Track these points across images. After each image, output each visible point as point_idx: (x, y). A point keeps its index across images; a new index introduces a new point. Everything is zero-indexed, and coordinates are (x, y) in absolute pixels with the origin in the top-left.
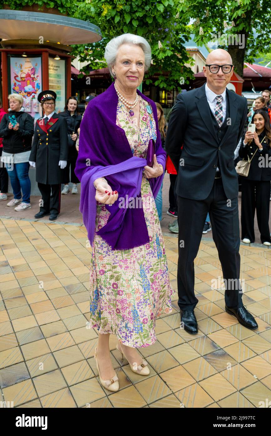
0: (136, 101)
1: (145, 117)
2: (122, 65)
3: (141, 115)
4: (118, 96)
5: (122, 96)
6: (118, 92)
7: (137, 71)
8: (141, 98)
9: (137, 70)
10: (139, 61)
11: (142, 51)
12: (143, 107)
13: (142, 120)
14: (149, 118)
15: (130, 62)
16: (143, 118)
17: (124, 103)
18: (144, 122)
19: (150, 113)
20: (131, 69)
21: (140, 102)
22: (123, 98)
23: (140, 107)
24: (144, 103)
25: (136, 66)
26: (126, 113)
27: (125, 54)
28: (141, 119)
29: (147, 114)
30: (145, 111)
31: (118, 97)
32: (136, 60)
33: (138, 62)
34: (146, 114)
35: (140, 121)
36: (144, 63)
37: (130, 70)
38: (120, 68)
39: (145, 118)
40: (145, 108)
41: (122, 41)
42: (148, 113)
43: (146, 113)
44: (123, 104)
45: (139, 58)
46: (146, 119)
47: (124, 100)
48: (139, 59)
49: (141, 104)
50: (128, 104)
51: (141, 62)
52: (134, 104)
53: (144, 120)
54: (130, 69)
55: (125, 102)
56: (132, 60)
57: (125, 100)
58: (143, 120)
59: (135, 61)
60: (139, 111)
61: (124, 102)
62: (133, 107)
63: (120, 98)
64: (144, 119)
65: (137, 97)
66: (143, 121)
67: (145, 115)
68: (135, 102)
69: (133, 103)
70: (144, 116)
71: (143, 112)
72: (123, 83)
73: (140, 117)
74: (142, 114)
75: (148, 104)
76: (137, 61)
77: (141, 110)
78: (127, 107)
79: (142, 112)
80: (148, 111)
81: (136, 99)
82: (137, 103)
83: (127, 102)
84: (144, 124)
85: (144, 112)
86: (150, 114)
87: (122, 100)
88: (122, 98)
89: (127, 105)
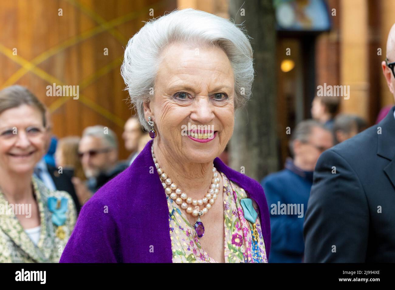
0: (212, 191)
1: (240, 233)
2: (172, 101)
3: (227, 230)
4: (164, 185)
5: (173, 186)
6: (164, 175)
7: (213, 116)
8: (225, 178)
9: (214, 112)
10: (217, 89)
11: (226, 58)
12: (233, 206)
13: (230, 242)
14: (249, 237)
15: (193, 94)
16: (234, 237)
17: (180, 205)
18: (237, 247)
19: (252, 220)
20: (195, 112)
21: (224, 192)
22: (178, 191)
23: (225, 207)
24: (234, 192)
25: (210, 104)
26: (185, 230)
27: (178, 73)
28: (228, 240)
29: (245, 225)
30: (239, 215)
31: (163, 190)
32: (209, 87)
33: (213, 91)
34: (242, 224)
35: (226, 246)
36: (231, 93)
37: (194, 116)
38: (167, 109)
39: (240, 238)
40: (239, 206)
41: (168, 35)
42: (248, 221)
43: (242, 221)
44: (178, 207)
45: (216, 80)
46: (242, 239)
47: (179, 196)
48: (218, 84)
49: (227, 198)
50: (192, 205)
51: (224, 90)
52: (209, 201)
53: (236, 244)
54: (192, 112)
55: (185, 201)
56: (197, 89)
57: (184, 195)
58: (234, 242)
59: (204, 90)
60: (222, 220)
61: (179, 200)
62: (205, 210)
63: (168, 190)
64: (237, 240)
65: (216, 180)
66: (234, 246)
67: (240, 229)
68: (209, 195)
69: (205, 200)
70: (236, 231)
71: (234, 218)
72: (175, 149)
73: (226, 234)
74: (231, 227)
75: (246, 195)
76: (212, 88)
77: (227, 216)
78: (191, 214)
79: (230, 221)
80: (248, 216)
81: (213, 186)
82: (215, 196)
83: (189, 200)
84: (237, 253)
85: (237, 221)
86: (252, 223)
87: (173, 195)
88: (174, 191)
89: (189, 209)
